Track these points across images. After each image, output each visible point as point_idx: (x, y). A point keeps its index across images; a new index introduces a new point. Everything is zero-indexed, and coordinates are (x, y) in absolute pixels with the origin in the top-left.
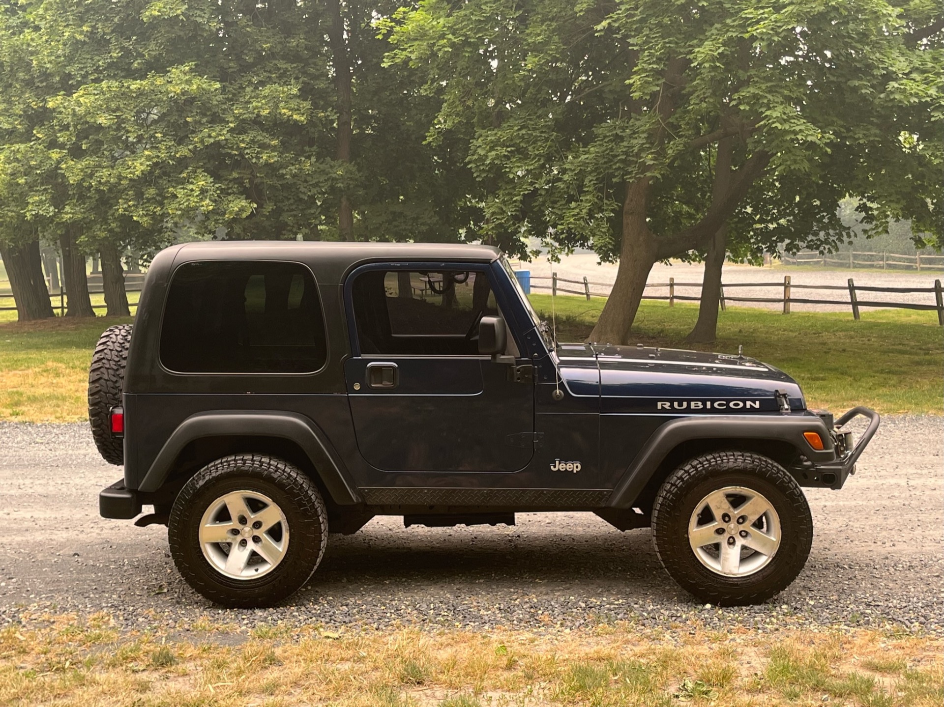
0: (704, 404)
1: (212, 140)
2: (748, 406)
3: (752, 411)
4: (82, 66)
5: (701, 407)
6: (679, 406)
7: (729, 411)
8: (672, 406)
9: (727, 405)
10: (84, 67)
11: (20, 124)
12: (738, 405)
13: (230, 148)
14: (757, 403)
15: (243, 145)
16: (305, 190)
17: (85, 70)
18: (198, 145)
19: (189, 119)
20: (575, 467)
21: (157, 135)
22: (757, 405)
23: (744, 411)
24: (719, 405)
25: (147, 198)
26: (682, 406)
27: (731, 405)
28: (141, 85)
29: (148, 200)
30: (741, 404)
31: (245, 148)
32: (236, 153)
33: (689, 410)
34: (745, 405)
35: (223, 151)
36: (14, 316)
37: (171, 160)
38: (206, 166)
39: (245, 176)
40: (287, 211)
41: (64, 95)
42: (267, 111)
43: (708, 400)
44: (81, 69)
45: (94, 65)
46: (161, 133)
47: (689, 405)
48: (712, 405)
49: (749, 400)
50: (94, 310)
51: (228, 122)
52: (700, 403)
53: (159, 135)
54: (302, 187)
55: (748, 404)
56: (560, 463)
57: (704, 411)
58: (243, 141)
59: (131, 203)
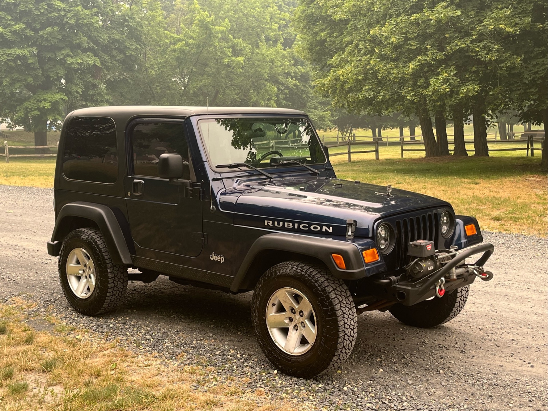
0: (294, 225)
1: (457, 48)
2: (324, 230)
3: (326, 234)
4: (397, 9)
5: (292, 227)
6: (278, 225)
7: (309, 232)
8: (273, 224)
9: (309, 227)
10: (398, 10)
11: (369, 45)
12: (317, 228)
13: (471, 52)
14: (331, 228)
15: (478, 49)
16: (528, 77)
17: (399, 11)
18: (449, 51)
19: (447, 35)
20: (221, 259)
21: (427, 47)
22: (330, 230)
23: (320, 234)
24: (303, 227)
25: (419, 85)
26: (280, 225)
27: (312, 227)
28: (416, 16)
29: (420, 86)
30: (319, 228)
31: (479, 52)
32: (474, 54)
33: (283, 229)
34: (321, 228)
35: (467, 54)
36: (423, 154)
37: (433, 61)
38: (457, 64)
39: (481, 69)
40: (515, 90)
41: (380, 26)
42: (492, 27)
43: (297, 222)
44: (397, 10)
45: (404, 8)
46: (430, 45)
47: (284, 224)
48: (299, 226)
49: (325, 225)
50: (467, 152)
51: (472, 35)
52: (291, 224)
53: (428, 47)
54: (526, 74)
55: (324, 228)
56: (214, 255)
57: (293, 230)
58: (478, 46)
59: (410, 89)
